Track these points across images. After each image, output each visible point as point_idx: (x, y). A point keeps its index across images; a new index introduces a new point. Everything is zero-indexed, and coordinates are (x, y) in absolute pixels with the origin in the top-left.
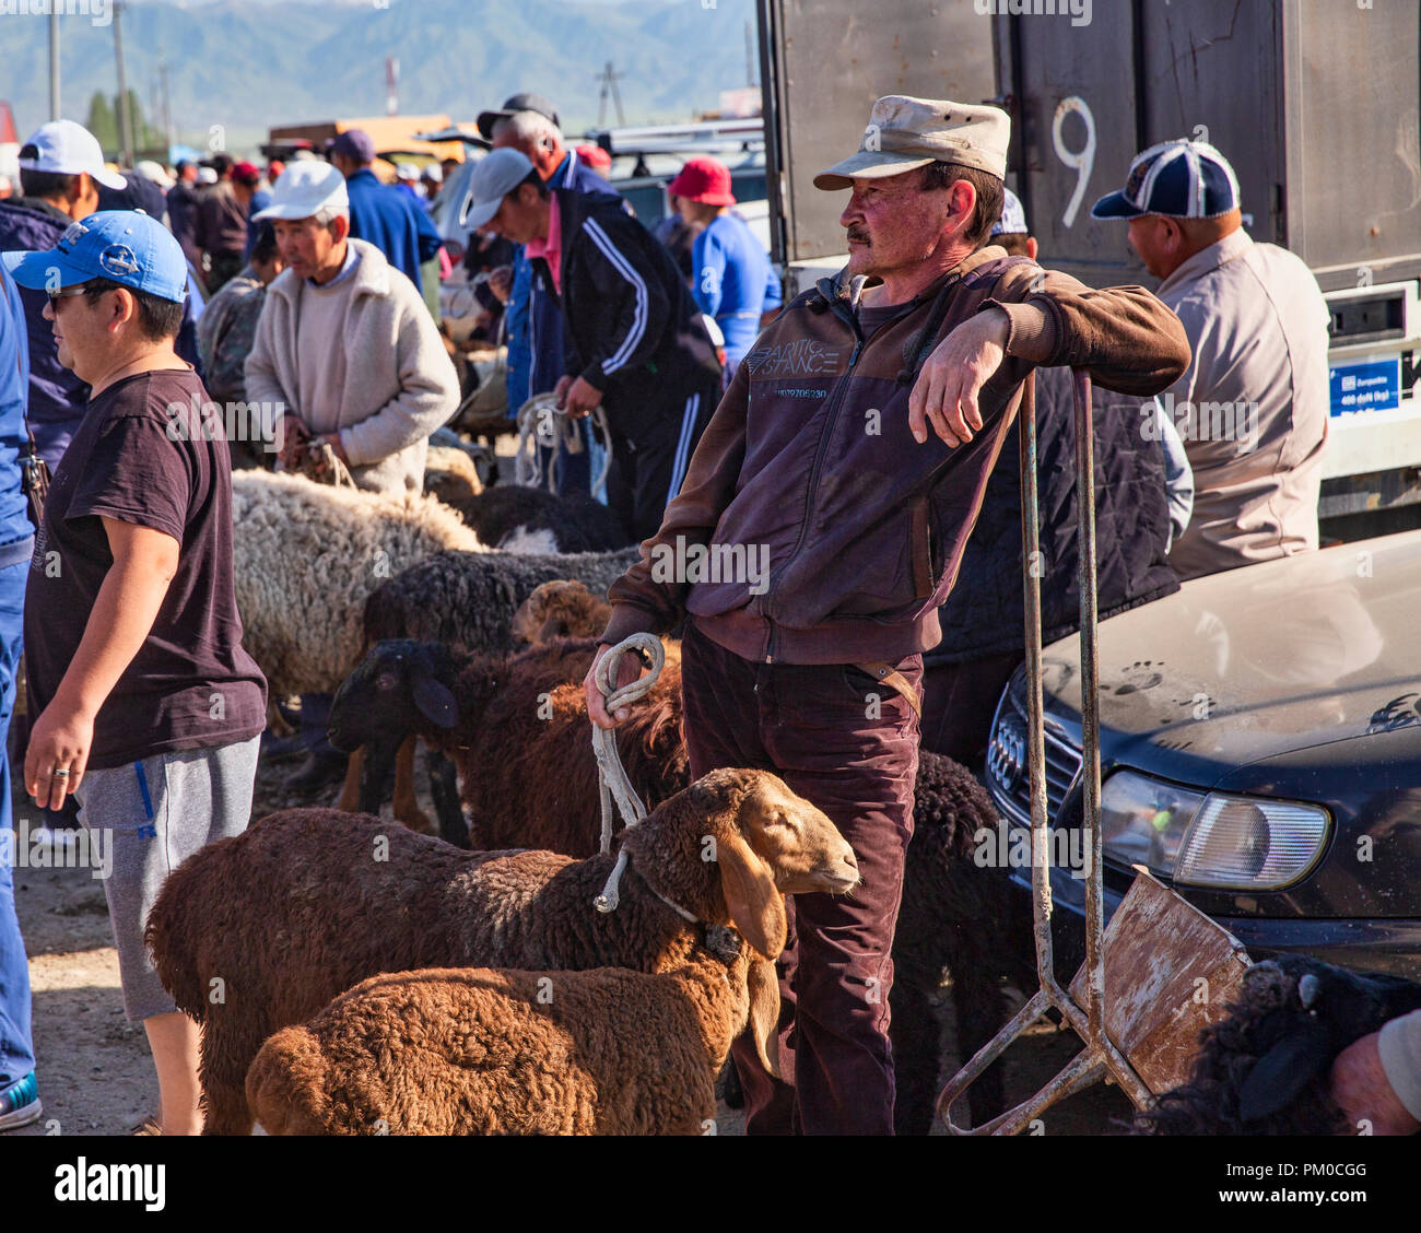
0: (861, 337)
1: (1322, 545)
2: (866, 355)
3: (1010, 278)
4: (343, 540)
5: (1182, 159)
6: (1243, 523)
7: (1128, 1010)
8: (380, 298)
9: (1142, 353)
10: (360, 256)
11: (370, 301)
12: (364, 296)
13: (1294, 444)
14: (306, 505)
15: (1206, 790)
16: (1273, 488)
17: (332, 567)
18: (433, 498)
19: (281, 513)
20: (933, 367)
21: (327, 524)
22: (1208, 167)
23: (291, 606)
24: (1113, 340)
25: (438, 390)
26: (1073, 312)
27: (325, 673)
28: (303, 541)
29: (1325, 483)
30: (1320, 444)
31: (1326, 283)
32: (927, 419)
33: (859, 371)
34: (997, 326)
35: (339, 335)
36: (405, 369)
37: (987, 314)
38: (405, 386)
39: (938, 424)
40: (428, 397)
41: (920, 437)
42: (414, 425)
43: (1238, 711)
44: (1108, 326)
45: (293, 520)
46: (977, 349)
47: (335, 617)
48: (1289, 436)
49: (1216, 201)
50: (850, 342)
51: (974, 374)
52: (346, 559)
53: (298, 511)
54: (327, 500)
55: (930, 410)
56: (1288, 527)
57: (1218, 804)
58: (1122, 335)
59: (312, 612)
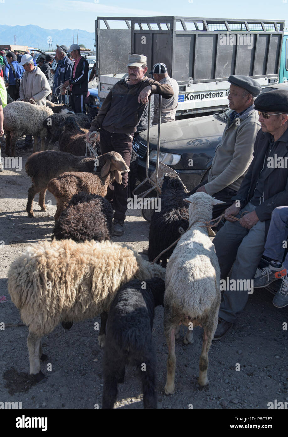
0: (129, 89)
1: (176, 120)
2: (129, 91)
3: (150, 81)
4: (36, 113)
5: (158, 65)
6: (166, 117)
7: (160, 180)
8: (39, 75)
9: (168, 93)
10: (37, 69)
11: (37, 76)
12: (37, 75)
13: (174, 106)
14: (30, 107)
15: (165, 152)
16: (170, 112)
17: (34, 116)
18: (48, 107)
19: (27, 108)
20: (142, 93)
21: (34, 110)
22: (162, 67)
23: (28, 122)
24: (165, 91)
25: (48, 90)
26: (160, 87)
27: (33, 132)
28: (30, 112)
29: (177, 111)
30: (177, 107)
31: (179, 84)
32: (141, 100)
33: (128, 93)
34: (150, 88)
35: (32, 81)
36: (43, 87)
37: (149, 86)
38: (43, 89)
39: (142, 101)
40: (47, 91)
41: (139, 102)
42: (45, 95)
43: (169, 142)
44: (164, 89)
45: (29, 109)
46: (148, 91)
47: (35, 124)
48: (173, 105)
49: (163, 71)
50: (127, 89)
51: (147, 94)
52: (36, 116)
53: (29, 108)
54: (33, 106)
55: (141, 99)
56: (172, 118)
57: (167, 154)
58: (166, 90)
59: (31, 123)
